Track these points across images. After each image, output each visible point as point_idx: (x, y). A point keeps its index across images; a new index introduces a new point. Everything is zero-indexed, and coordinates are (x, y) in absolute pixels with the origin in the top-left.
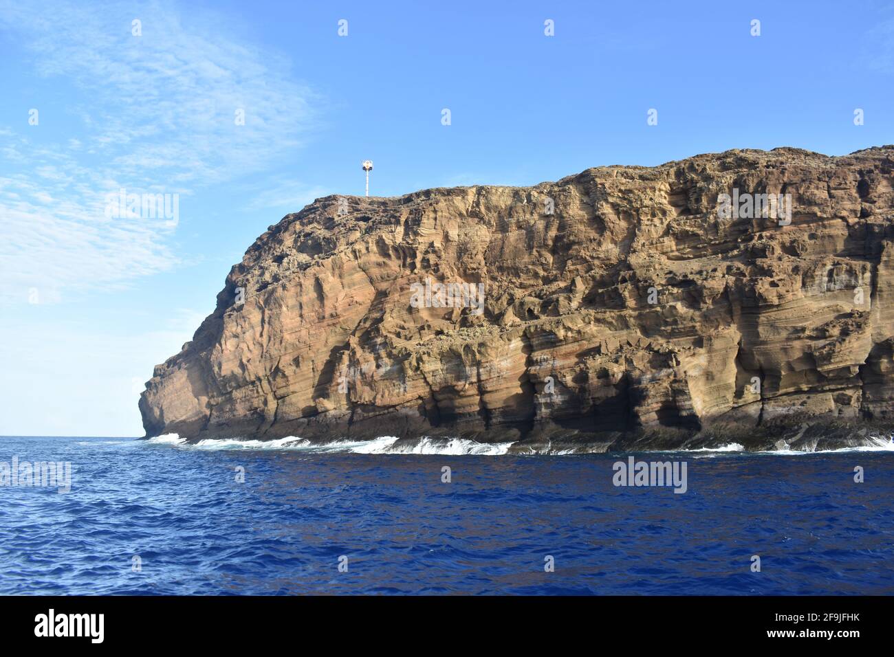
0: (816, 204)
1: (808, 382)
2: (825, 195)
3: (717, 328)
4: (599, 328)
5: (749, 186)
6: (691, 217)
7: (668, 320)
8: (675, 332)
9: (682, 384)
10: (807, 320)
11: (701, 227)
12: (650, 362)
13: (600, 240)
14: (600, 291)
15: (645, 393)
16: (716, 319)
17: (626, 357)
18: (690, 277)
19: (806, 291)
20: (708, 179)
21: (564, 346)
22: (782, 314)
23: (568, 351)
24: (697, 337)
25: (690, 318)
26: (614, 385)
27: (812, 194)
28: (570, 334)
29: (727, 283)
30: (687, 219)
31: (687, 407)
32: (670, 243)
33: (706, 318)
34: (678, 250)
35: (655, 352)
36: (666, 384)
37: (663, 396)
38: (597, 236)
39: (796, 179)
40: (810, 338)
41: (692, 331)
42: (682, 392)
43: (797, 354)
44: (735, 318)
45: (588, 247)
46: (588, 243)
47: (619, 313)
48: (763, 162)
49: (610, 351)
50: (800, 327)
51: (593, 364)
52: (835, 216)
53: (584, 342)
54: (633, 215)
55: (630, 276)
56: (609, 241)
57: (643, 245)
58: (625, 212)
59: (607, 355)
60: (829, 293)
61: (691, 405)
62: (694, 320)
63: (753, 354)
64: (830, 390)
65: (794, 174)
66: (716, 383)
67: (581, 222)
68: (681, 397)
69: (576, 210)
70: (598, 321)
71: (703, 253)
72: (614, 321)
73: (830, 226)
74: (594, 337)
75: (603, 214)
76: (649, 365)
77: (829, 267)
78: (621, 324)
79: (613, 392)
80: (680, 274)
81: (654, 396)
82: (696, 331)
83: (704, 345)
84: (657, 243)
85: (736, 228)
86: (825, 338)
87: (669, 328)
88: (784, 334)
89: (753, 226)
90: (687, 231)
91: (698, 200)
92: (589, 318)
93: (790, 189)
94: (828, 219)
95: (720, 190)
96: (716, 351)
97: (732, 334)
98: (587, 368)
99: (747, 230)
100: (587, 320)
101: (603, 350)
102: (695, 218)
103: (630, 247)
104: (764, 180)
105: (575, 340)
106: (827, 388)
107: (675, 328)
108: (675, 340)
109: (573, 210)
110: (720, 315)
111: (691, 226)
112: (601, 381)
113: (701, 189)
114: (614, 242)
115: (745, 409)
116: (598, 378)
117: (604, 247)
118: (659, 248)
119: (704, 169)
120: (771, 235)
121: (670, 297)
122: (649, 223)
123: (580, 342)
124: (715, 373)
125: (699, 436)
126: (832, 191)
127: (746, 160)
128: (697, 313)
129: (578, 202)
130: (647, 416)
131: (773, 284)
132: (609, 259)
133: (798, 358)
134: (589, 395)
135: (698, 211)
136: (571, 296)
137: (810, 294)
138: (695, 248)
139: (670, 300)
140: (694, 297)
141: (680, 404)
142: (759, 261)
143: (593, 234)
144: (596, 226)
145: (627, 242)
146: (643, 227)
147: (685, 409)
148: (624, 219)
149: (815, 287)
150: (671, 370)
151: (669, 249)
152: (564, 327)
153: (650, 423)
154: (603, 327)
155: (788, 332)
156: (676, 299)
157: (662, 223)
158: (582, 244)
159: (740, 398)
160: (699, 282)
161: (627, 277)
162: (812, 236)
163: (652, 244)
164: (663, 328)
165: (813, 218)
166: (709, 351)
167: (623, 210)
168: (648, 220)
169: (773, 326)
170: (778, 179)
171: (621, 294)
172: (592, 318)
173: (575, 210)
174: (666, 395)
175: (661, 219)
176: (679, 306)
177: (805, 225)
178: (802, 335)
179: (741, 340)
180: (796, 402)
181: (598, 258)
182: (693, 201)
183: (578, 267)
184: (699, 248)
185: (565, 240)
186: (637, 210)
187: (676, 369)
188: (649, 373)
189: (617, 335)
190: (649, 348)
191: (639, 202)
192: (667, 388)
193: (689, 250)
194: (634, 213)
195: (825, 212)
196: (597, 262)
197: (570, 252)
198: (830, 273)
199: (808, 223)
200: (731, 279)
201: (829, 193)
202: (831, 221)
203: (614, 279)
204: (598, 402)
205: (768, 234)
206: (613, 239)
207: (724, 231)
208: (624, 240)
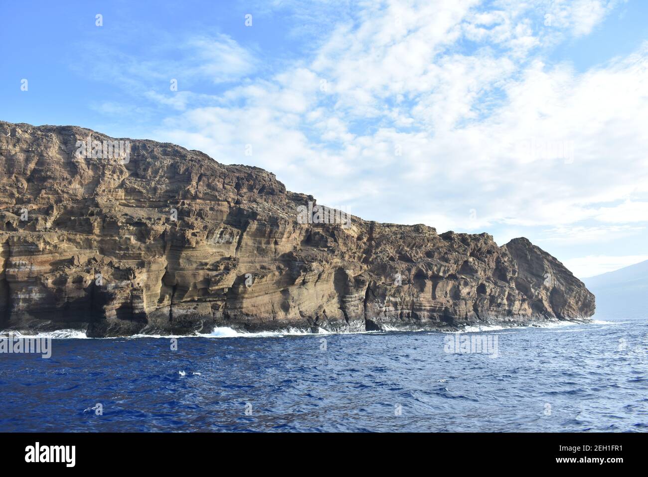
0: (217, 191)
1: (198, 296)
2: (221, 187)
3: (154, 256)
4: (69, 245)
5: (180, 170)
6: (139, 179)
7: (122, 247)
8: (126, 256)
9: (139, 292)
10: (207, 259)
11: (144, 188)
12: (112, 274)
13: (71, 180)
14: (73, 218)
15: (113, 297)
16: (155, 251)
17: (95, 269)
18: (144, 221)
19: (208, 241)
20: (155, 158)
21: (40, 256)
22: (195, 253)
23: (44, 260)
24: (140, 261)
25: (138, 247)
26: (84, 289)
27: (216, 184)
28: (48, 247)
29: (166, 229)
30: (135, 180)
31: (140, 307)
32: (121, 193)
33: (148, 249)
34: (125, 199)
35: (115, 268)
36: (128, 291)
37: (124, 299)
38: (69, 177)
39: (208, 173)
40: (209, 269)
41: (138, 256)
42: (139, 297)
43: (201, 278)
44: (166, 252)
45: (60, 183)
46: (61, 180)
47: (86, 237)
48: (189, 157)
49: (81, 263)
50: (205, 262)
51: (69, 272)
52: (226, 200)
53: (57, 254)
54: (100, 168)
55: (97, 212)
56: (77, 182)
57: (104, 191)
58: (94, 165)
59: (78, 266)
60: (218, 244)
61: (143, 306)
62: (141, 249)
63: (174, 276)
64: (210, 301)
65: (207, 169)
66: (151, 292)
67: (58, 163)
68: (136, 301)
69: (55, 154)
70: (69, 240)
71: (143, 205)
72: (81, 242)
73: (222, 205)
74: (65, 251)
75: (77, 162)
76: (112, 277)
77: (222, 229)
78: (86, 245)
79: (83, 294)
80: (136, 218)
81: (119, 299)
82: (141, 257)
83: (145, 267)
84: (113, 192)
85: (167, 194)
86: (216, 270)
87: (122, 252)
88: (195, 266)
89: (179, 195)
90: (135, 189)
91: (145, 170)
92: (63, 237)
93: (204, 178)
94: (222, 201)
95: (161, 167)
96: (152, 271)
97: (162, 262)
98: (66, 275)
99: (175, 197)
100: (61, 238)
101: (76, 262)
102: (142, 181)
103: (94, 190)
104: (190, 168)
105: (51, 252)
106: (208, 299)
107: (126, 253)
108: (125, 261)
109: (52, 152)
110: (158, 248)
111: (138, 186)
112: (75, 285)
113: (149, 163)
114: (81, 184)
115: (162, 310)
116: (73, 282)
117: (72, 186)
118: (113, 196)
119: (152, 151)
120: (190, 203)
121: (127, 231)
122: (110, 177)
123: (53, 254)
124: (151, 286)
125: (147, 327)
126: (225, 185)
127: (180, 153)
128: (143, 245)
129: (57, 148)
130: (110, 312)
131: (194, 234)
132: (76, 196)
133: (201, 281)
134: (66, 295)
135: (144, 177)
136: (48, 218)
137: (209, 243)
138: (139, 201)
139: (126, 233)
140: (142, 234)
141: (135, 305)
142: (186, 219)
143: (66, 175)
144: (69, 169)
145: (91, 186)
146: (106, 179)
147: (138, 309)
148: (92, 169)
149: (212, 240)
150: (129, 282)
151: (120, 198)
152: (45, 241)
153: (112, 317)
154: (72, 245)
155: (197, 265)
156: (131, 234)
157: (119, 179)
158: (56, 180)
159: (161, 303)
160: (149, 225)
161: (95, 212)
162: (212, 209)
163: (110, 191)
164: (117, 252)
165: (215, 198)
166: (148, 271)
167: (93, 163)
168: (110, 174)
169: (188, 260)
170: (198, 170)
171: (92, 224)
172: (66, 237)
173: (54, 152)
174: (127, 298)
175: (118, 176)
176: (132, 238)
177: (209, 202)
178: (205, 267)
179: (167, 266)
180: (191, 307)
181: (68, 193)
182: (142, 169)
183: (50, 196)
184: (141, 201)
185: (43, 174)
186: (104, 166)
187: (132, 281)
188: (113, 282)
189: (82, 252)
190: (110, 264)
191: (107, 161)
192: (129, 293)
193: (133, 201)
194: (101, 167)
195: (221, 197)
196: (66, 196)
197: (45, 183)
198: (221, 234)
199: (210, 200)
200: (169, 227)
201: (223, 186)
202: (223, 203)
203: (84, 211)
204: (71, 301)
205: (188, 202)
206: (81, 182)
207: (160, 194)
208: (88, 184)
